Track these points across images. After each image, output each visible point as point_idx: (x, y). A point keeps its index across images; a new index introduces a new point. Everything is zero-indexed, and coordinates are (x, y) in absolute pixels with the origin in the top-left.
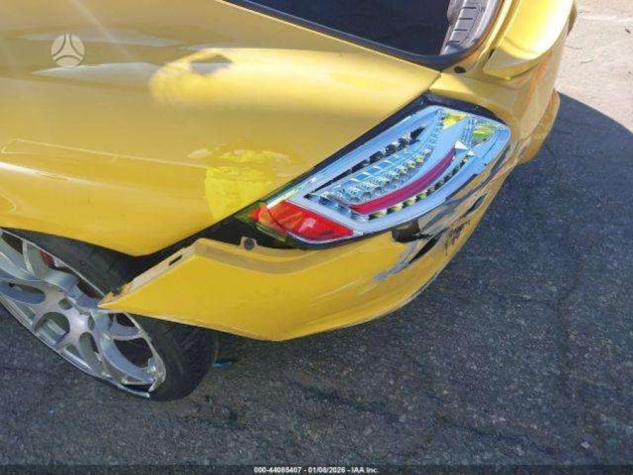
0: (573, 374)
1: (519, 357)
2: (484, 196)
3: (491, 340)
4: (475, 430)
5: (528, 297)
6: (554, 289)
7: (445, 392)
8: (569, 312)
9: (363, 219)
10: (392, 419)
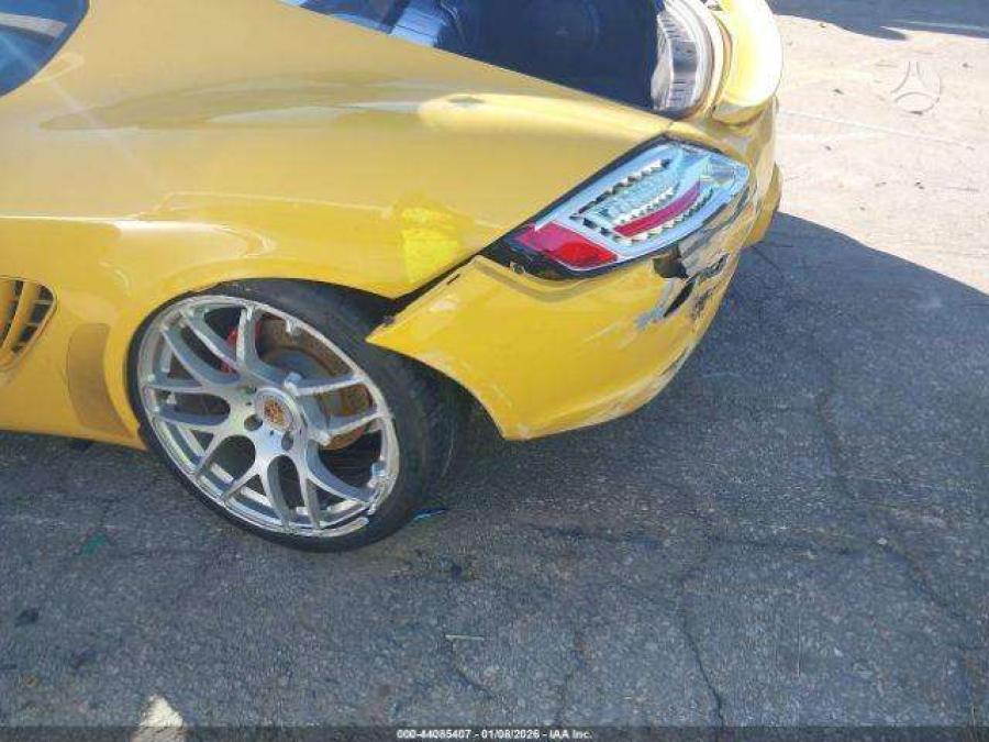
0: (851, 475)
1: (787, 465)
2: (725, 256)
3: (751, 453)
4: (756, 544)
5: (784, 407)
6: (811, 396)
7: (711, 510)
8: (832, 416)
9: (626, 241)
10: (656, 545)
